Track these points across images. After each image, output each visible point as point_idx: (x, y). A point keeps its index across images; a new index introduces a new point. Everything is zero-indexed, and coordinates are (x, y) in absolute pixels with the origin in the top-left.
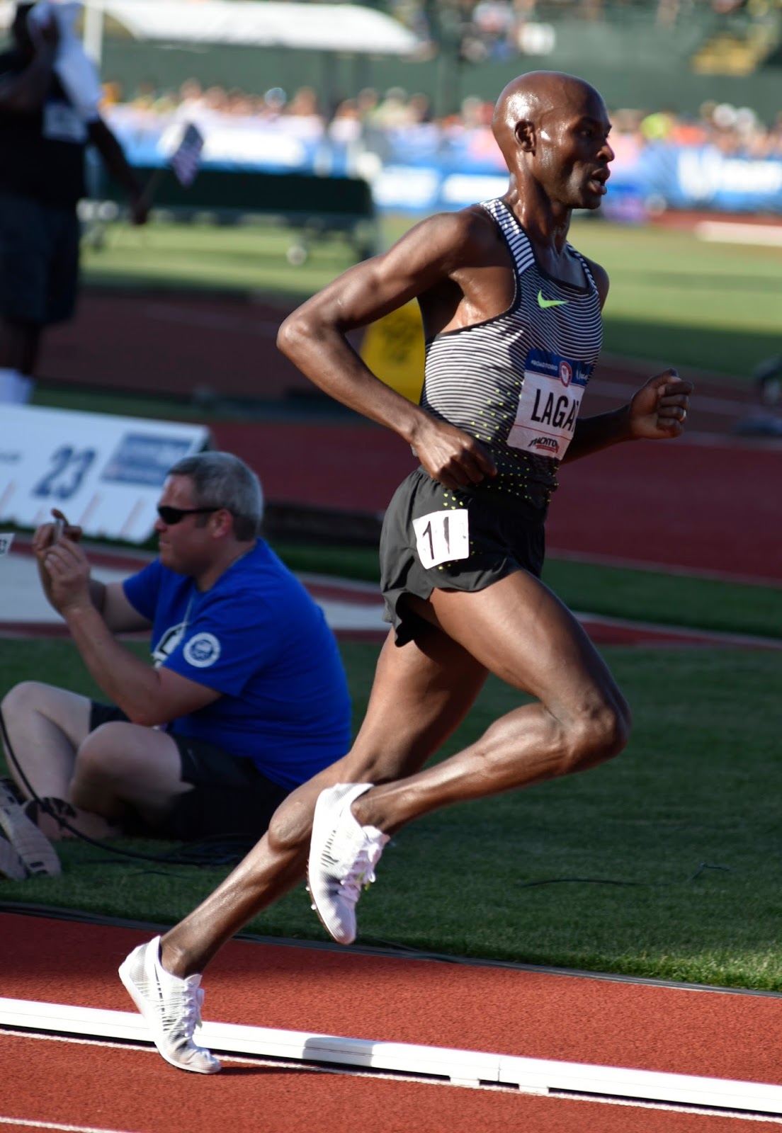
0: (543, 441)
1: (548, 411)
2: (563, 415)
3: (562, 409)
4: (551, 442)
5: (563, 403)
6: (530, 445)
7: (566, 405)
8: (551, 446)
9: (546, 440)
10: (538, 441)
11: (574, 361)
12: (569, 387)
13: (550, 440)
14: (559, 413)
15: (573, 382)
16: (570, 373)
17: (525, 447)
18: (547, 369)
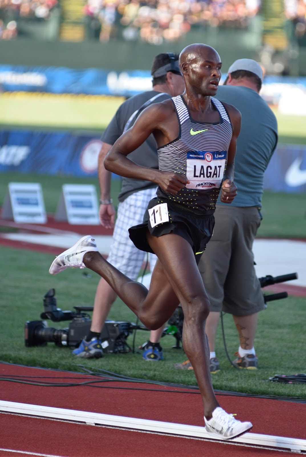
0: (204, 184)
1: (202, 172)
2: (210, 173)
3: (209, 170)
4: (208, 184)
5: (209, 168)
6: (196, 187)
7: (211, 169)
8: (208, 185)
9: (205, 183)
10: (202, 184)
11: (213, 152)
12: (212, 161)
13: (207, 183)
14: (208, 172)
15: (214, 159)
16: (212, 156)
17: (195, 188)
18: (198, 157)
